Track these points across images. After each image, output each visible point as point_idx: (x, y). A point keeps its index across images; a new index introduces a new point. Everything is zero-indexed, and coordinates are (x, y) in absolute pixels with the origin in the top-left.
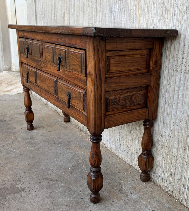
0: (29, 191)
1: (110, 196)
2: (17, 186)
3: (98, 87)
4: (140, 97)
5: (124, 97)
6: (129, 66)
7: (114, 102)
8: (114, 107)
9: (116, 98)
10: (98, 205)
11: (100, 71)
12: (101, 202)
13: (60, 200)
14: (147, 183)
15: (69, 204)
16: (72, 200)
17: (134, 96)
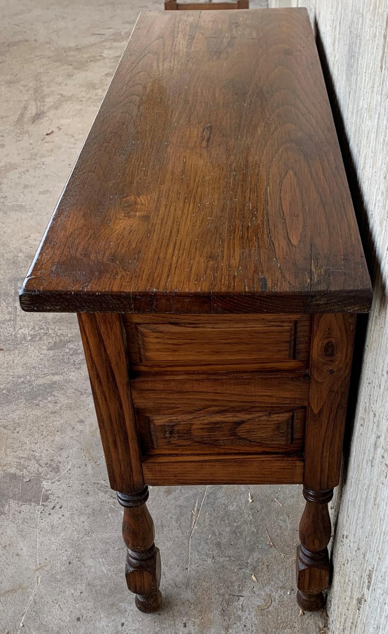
0: (53, 508)
1: (192, 607)
2: (44, 483)
3: (107, 396)
4: (271, 429)
5: (207, 424)
6: (218, 352)
7: (171, 433)
8: (171, 442)
9: (177, 424)
10: (148, 618)
11: (108, 360)
12: (159, 614)
13: (90, 562)
14: (308, 613)
15: (97, 582)
16: (111, 576)
17: (246, 427)
